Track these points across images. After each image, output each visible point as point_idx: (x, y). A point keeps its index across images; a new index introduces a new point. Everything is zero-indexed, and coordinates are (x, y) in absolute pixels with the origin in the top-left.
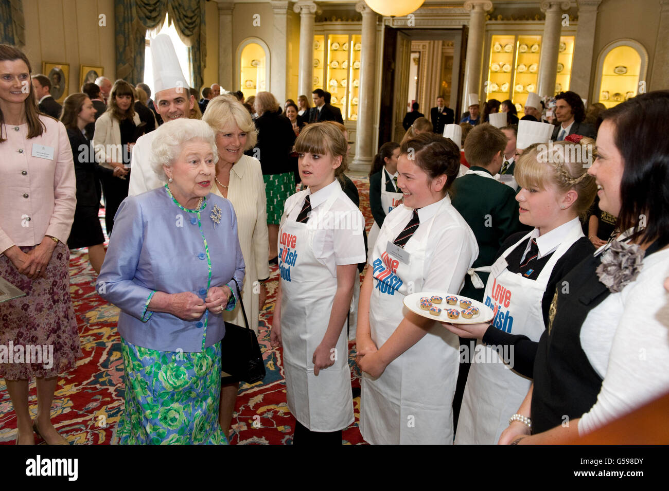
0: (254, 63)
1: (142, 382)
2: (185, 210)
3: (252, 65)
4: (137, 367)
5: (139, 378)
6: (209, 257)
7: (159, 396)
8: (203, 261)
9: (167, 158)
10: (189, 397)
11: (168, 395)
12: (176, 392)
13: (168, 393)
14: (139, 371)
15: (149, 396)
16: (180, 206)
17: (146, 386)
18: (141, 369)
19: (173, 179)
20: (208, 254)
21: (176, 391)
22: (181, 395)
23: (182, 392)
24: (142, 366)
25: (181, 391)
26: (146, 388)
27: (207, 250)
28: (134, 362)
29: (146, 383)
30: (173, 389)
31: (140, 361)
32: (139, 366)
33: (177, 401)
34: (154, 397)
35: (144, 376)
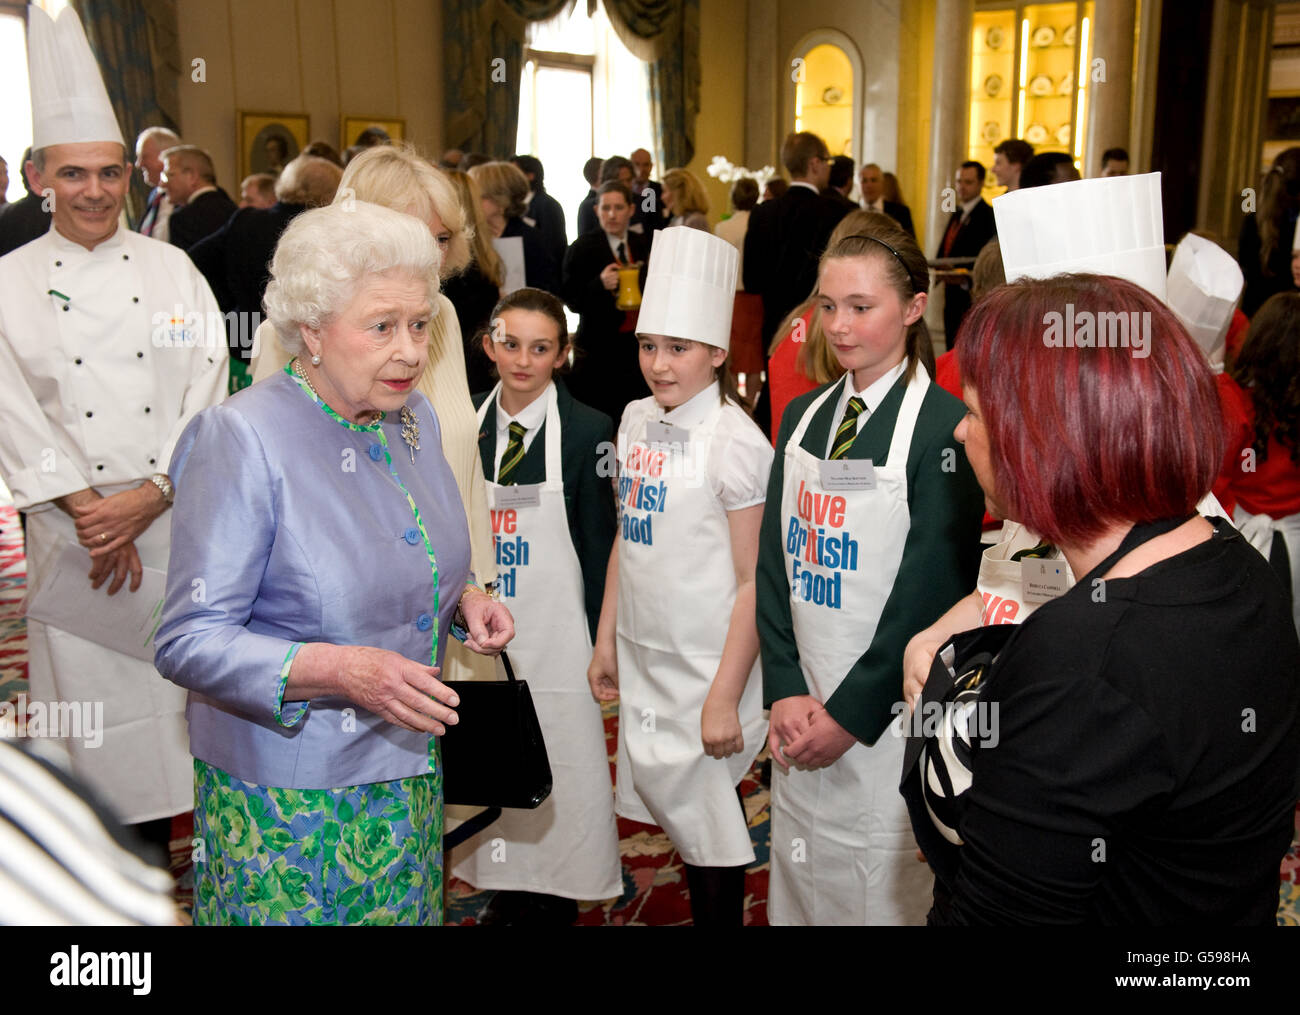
0: (829, 94)
1: (292, 876)
2: (351, 427)
3: (824, 100)
4: (278, 843)
5: (282, 870)
6: (426, 535)
7: (339, 901)
8: (412, 548)
9: (314, 309)
10: (408, 887)
11: (360, 893)
12: (374, 882)
13: (358, 890)
14: (282, 850)
15: (312, 906)
16: (340, 419)
17: (304, 885)
18: (287, 845)
19: (321, 358)
20: (422, 528)
21: (373, 878)
22: (388, 888)
23: (388, 881)
24: (291, 836)
25: (384, 878)
26: (302, 889)
27: (418, 518)
28: (265, 832)
29: (305, 878)
30: (366, 876)
31: (284, 825)
32: (281, 837)
33: (382, 903)
34: (326, 905)
35: (299, 861)
